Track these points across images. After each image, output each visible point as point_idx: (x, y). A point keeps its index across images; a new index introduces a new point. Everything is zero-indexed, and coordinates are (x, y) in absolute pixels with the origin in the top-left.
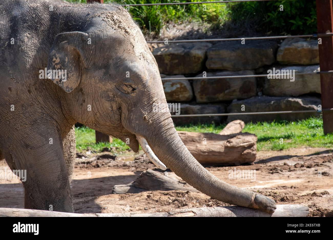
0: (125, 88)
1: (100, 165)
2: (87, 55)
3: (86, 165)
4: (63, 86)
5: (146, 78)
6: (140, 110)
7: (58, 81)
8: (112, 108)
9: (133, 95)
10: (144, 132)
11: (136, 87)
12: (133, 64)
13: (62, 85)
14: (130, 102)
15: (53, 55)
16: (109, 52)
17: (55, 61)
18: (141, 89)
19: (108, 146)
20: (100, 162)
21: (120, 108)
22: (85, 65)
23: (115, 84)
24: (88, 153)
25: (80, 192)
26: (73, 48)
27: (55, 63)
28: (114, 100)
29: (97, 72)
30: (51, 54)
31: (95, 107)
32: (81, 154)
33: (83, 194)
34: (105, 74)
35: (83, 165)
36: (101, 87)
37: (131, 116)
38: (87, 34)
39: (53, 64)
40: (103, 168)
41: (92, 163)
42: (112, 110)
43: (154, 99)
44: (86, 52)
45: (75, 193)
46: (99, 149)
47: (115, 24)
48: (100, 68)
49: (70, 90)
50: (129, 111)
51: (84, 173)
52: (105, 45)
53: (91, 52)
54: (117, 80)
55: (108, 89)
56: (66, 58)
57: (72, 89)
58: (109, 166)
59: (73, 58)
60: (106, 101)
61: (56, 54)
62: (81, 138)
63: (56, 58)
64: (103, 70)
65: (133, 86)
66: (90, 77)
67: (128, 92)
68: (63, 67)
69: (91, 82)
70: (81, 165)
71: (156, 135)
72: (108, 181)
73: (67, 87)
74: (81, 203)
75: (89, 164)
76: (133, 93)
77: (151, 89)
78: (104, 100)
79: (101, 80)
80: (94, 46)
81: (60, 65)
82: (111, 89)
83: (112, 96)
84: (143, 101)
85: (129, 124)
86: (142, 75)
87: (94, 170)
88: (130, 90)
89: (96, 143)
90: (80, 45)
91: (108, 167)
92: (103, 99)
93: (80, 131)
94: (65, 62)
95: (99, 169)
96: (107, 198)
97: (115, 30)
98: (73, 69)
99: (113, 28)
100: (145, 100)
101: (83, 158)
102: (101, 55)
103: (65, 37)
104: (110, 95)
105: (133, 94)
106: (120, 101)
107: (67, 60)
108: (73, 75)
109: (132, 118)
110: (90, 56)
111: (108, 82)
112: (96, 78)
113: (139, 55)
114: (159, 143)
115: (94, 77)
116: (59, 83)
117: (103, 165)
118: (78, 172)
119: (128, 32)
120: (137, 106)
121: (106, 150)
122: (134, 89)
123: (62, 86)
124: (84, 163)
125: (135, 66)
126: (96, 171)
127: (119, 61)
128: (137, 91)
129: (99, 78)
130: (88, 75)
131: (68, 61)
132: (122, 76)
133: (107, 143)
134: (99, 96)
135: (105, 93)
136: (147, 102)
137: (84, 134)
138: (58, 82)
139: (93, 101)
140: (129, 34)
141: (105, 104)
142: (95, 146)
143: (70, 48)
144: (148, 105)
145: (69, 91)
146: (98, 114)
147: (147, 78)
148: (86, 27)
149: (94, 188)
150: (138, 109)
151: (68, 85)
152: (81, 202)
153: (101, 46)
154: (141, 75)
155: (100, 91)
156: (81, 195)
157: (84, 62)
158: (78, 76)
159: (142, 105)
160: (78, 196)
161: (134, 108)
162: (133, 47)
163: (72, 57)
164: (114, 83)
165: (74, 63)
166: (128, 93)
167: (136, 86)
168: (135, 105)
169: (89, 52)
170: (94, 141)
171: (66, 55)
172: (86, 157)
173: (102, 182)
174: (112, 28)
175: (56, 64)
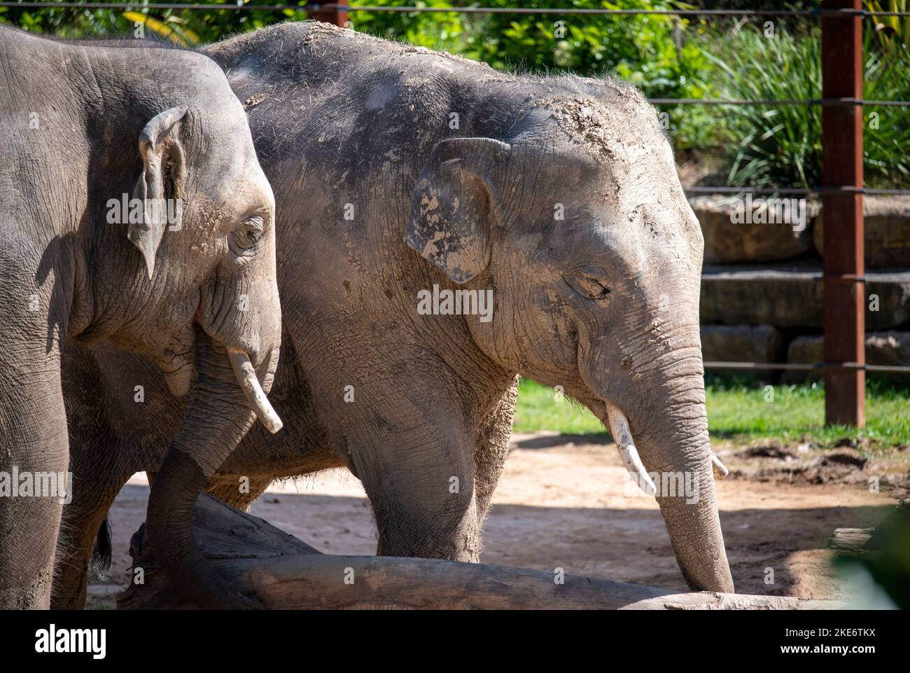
0: (586, 285)
1: (825, 479)
2: (504, 197)
3: (791, 476)
4: (446, 266)
5: (637, 269)
6: (617, 342)
7: (435, 254)
8: (556, 329)
9: (603, 304)
10: (620, 397)
11: (610, 286)
12: (606, 230)
13: (443, 264)
14: (594, 320)
15: (423, 190)
16: (555, 193)
17: (427, 205)
18: (623, 294)
19: (852, 435)
20: (826, 473)
21: (574, 333)
22: (499, 220)
23: (561, 273)
24: (803, 449)
25: (764, 539)
26: (472, 178)
27: (427, 209)
28: (559, 311)
29: (524, 238)
30: (418, 187)
31: (519, 323)
32: (786, 450)
33: (771, 545)
34: (541, 245)
35: (786, 475)
36: (530, 274)
37: (596, 354)
38: (508, 146)
39: (422, 210)
40: (830, 485)
41: (806, 474)
42: (557, 335)
43: (656, 322)
44: (502, 188)
45: (752, 542)
46: (828, 440)
47: (581, 128)
48: (532, 230)
49: (463, 277)
50: (594, 342)
51: (783, 495)
52: (545, 175)
53: (514, 190)
54: (566, 262)
55: (544, 282)
56: (456, 199)
57: (470, 276)
58: (845, 483)
59: (474, 200)
60: (541, 312)
61: (431, 189)
62: (797, 411)
63: (430, 199)
64: (539, 236)
65: (604, 283)
66: (508, 248)
67: (591, 295)
68: (446, 221)
69: (510, 261)
70: (781, 476)
71: (649, 409)
72: (835, 518)
73: (457, 270)
74: (744, 566)
75: (798, 476)
76: (603, 299)
77: (649, 295)
78: (536, 308)
79: (531, 259)
80: (520, 176)
81: (440, 215)
82: (551, 284)
83: (556, 300)
84: (627, 322)
85: (591, 374)
86: (627, 259)
87: (809, 489)
88: (596, 291)
89: (825, 427)
90: (490, 172)
91: (842, 485)
92: (536, 305)
93: (797, 395)
94: (452, 208)
95: (820, 487)
96: (806, 558)
97: (575, 142)
98: (473, 227)
99: (571, 137)
100: (632, 320)
101: (789, 459)
102: (535, 200)
103: (455, 148)
104: (550, 297)
105: (602, 301)
106: (573, 315)
107: (456, 204)
108: (471, 242)
109: (597, 359)
110: (510, 200)
111: (546, 264)
112: (521, 252)
113: (633, 209)
114: (656, 431)
115: (517, 251)
116: (436, 258)
117: (831, 478)
118: (770, 491)
119: (610, 152)
120: (610, 331)
121: (846, 442)
122: (606, 291)
123: (443, 267)
124: (788, 471)
125: (609, 235)
126: (812, 492)
127: (576, 219)
128: (612, 295)
129: (527, 254)
130: (506, 245)
131: (460, 207)
132: (578, 256)
133: (849, 428)
134: (527, 297)
135: (539, 290)
136: (638, 324)
137: (805, 403)
138: (433, 257)
139: (513, 307)
140: (612, 157)
141: (538, 318)
142: (821, 433)
143: (466, 176)
144: (638, 334)
145: (461, 280)
146: (526, 342)
147: (641, 269)
148: (514, 128)
149: (798, 532)
150: (613, 338)
151: (459, 265)
152: (744, 563)
153: (536, 178)
154: (622, 259)
155: (529, 285)
156: (765, 547)
157: (496, 212)
158: (484, 245)
159: (623, 333)
160: (758, 550)
161: (603, 337)
162: (617, 188)
163: (472, 197)
164: (559, 269)
165: (476, 213)
166: (592, 298)
167: (611, 283)
168: (607, 329)
169: (509, 189)
170: (822, 422)
171: (457, 193)
172: (794, 457)
173: (821, 520)
174: (568, 138)
175: (429, 212)
